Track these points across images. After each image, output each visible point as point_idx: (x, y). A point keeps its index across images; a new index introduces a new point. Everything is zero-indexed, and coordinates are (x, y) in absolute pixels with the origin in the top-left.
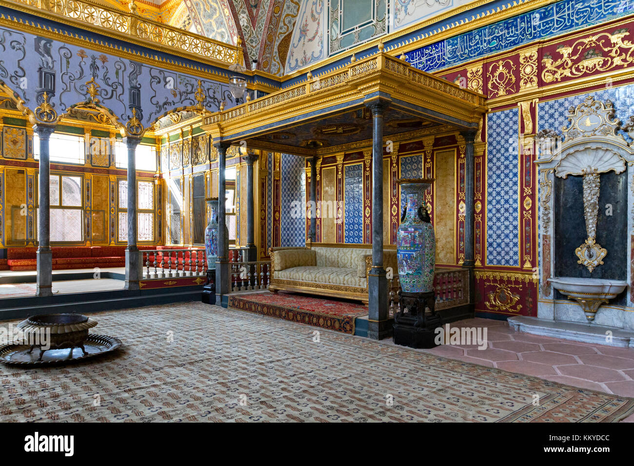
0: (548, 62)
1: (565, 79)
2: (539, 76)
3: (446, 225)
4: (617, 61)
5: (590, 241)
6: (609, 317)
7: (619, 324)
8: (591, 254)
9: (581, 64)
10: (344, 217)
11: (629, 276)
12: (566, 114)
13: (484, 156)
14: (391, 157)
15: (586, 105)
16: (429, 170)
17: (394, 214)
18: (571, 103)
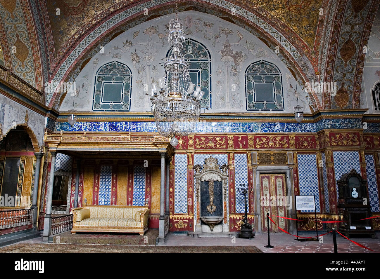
0: (197, 140)
1: (203, 148)
2: (194, 145)
4: (218, 146)
5: (212, 204)
6: (217, 229)
7: (221, 231)
8: (211, 208)
9: (208, 144)
10: (99, 191)
11: (223, 215)
12: (203, 160)
13: (174, 170)
14: (129, 165)
15: (210, 158)
16: (149, 173)
17: (130, 191)
18: (205, 156)
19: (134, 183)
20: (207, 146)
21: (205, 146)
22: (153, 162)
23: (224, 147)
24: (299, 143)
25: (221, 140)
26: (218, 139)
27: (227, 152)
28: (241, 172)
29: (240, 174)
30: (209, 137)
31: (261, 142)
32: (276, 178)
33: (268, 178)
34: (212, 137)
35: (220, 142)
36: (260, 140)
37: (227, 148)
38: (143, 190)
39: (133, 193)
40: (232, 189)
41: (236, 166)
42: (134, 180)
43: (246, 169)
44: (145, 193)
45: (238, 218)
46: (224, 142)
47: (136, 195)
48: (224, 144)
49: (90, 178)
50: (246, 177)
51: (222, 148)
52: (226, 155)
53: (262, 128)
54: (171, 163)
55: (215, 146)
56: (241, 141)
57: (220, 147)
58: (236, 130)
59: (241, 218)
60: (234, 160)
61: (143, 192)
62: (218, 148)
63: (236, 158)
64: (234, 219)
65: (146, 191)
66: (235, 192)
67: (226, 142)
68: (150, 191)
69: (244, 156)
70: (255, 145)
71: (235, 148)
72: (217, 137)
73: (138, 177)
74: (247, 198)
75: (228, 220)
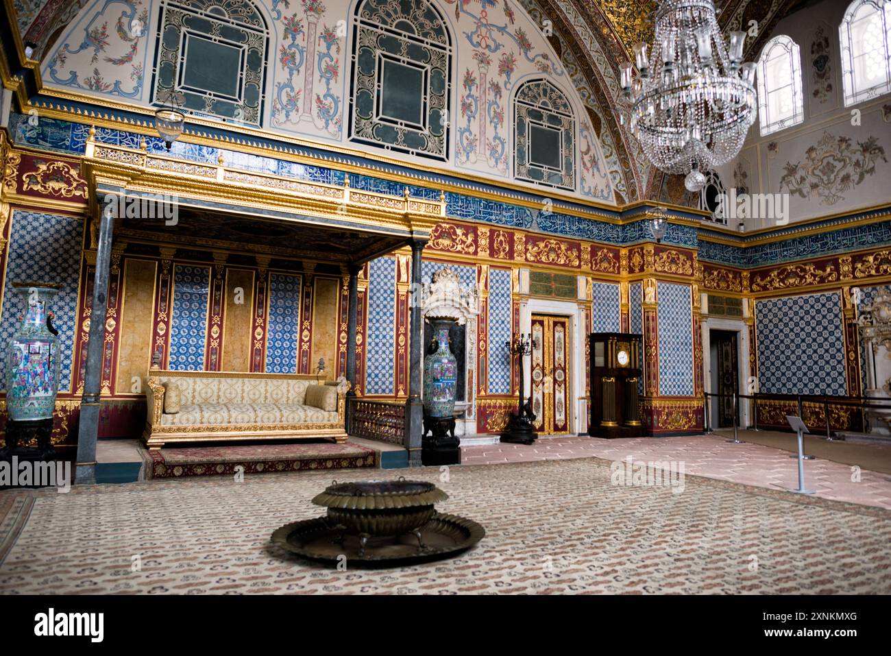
4: (459, 248)
7: (462, 432)
9: (440, 240)
10: (170, 336)
11: (467, 397)
12: (430, 274)
13: (366, 293)
14: (257, 270)
15: (446, 273)
16: (308, 295)
17: (259, 337)
18: (433, 267)
19: (268, 319)
20: (437, 243)
21: (434, 244)
22: (319, 268)
23: (472, 250)
24: (596, 260)
25: (466, 235)
26: (459, 232)
27: (475, 262)
28: (500, 308)
29: (497, 312)
30: (443, 225)
31: (536, 248)
32: (555, 324)
33: (541, 323)
34: (448, 226)
35: (464, 238)
36: (535, 245)
37: (476, 253)
38: (291, 337)
39: (267, 344)
40: (482, 343)
41: (492, 294)
42: (269, 310)
43: (508, 302)
44: (298, 344)
45: (492, 404)
46: (470, 239)
47: (274, 348)
48: (471, 245)
49: (142, 296)
50: (508, 319)
51: (466, 253)
52: (473, 268)
53: (539, 220)
54: (361, 273)
55: (453, 246)
56: (501, 241)
57: (463, 249)
58: (493, 217)
59: (498, 404)
60: (489, 281)
61: (292, 341)
62: (459, 252)
63: (492, 277)
64: (484, 407)
65: (301, 340)
66: (489, 349)
67: (475, 241)
68: (310, 341)
69: (505, 276)
70: (526, 254)
71: (491, 255)
72: (458, 226)
73: (281, 303)
74: (508, 363)
75: (474, 410)
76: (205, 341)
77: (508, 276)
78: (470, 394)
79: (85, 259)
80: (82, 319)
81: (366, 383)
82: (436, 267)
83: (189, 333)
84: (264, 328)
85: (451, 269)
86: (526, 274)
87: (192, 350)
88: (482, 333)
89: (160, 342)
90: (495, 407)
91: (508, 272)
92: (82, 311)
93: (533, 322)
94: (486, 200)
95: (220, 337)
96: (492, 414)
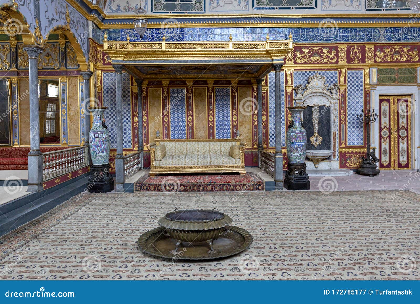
0: (298, 54)
1: (305, 63)
2: (294, 59)
3: (245, 127)
4: (325, 60)
5: (316, 134)
6: (324, 165)
7: (328, 168)
8: (316, 140)
9: (312, 58)
10: (170, 122)
11: (332, 148)
12: (306, 78)
13: (267, 93)
14: (208, 87)
15: (316, 76)
16: (235, 97)
17: (211, 120)
18: (308, 74)
19: (215, 111)
20: (311, 60)
21: (308, 61)
22: (240, 82)
23: (334, 60)
25: (330, 52)
26: (325, 51)
27: (337, 67)
28: (355, 94)
29: (353, 96)
30: (314, 48)
31: (383, 54)
33: (388, 101)
34: (317, 48)
35: (328, 54)
36: (382, 51)
37: (337, 62)
38: (227, 119)
39: (215, 123)
40: (342, 116)
41: (349, 86)
42: (215, 107)
43: (362, 90)
44: (231, 122)
45: (350, 152)
46: (333, 54)
47: (219, 125)
48: (334, 58)
49: (157, 104)
50: (361, 100)
51: (330, 63)
52: (336, 71)
53: (385, 34)
54: (263, 82)
55: (321, 60)
56: (356, 53)
57: (328, 61)
58: (350, 38)
59: (354, 152)
60: (347, 78)
61: (228, 121)
62: (326, 63)
63: (349, 76)
64: (345, 153)
65: (233, 120)
66: (347, 119)
67: (337, 55)
68: (237, 120)
69: (359, 74)
70: (374, 58)
71: (348, 62)
72: (324, 47)
73: (221, 102)
74: (362, 127)
75: (337, 155)
76: (186, 123)
77: (361, 74)
78: (334, 146)
79: (132, 91)
80: (133, 117)
81: (269, 141)
82: (310, 74)
83: (178, 120)
84: (213, 116)
85: (319, 74)
86: (374, 71)
87: (180, 128)
88: (342, 110)
89: (166, 125)
90: (352, 153)
91: (361, 71)
92: (133, 113)
93: (381, 101)
94: (344, 28)
95: (193, 121)
96: (350, 157)
